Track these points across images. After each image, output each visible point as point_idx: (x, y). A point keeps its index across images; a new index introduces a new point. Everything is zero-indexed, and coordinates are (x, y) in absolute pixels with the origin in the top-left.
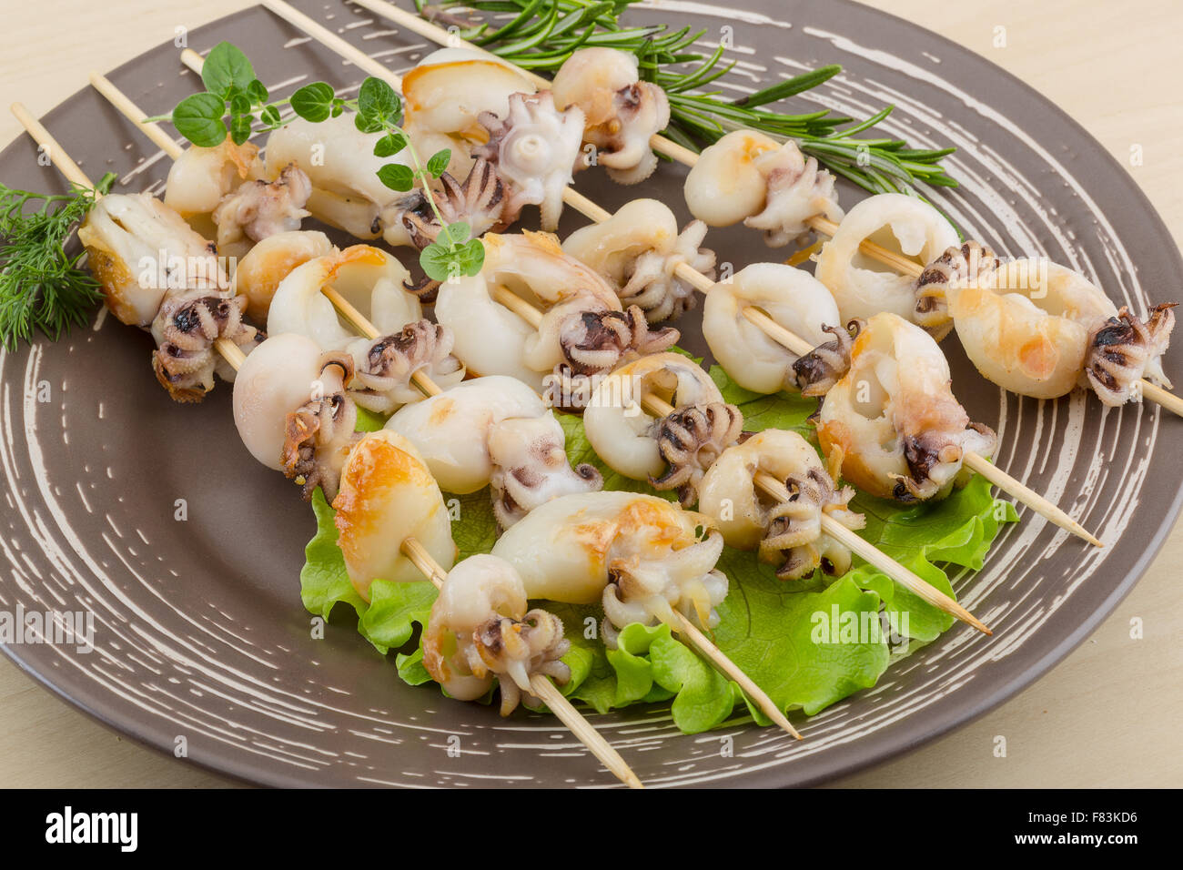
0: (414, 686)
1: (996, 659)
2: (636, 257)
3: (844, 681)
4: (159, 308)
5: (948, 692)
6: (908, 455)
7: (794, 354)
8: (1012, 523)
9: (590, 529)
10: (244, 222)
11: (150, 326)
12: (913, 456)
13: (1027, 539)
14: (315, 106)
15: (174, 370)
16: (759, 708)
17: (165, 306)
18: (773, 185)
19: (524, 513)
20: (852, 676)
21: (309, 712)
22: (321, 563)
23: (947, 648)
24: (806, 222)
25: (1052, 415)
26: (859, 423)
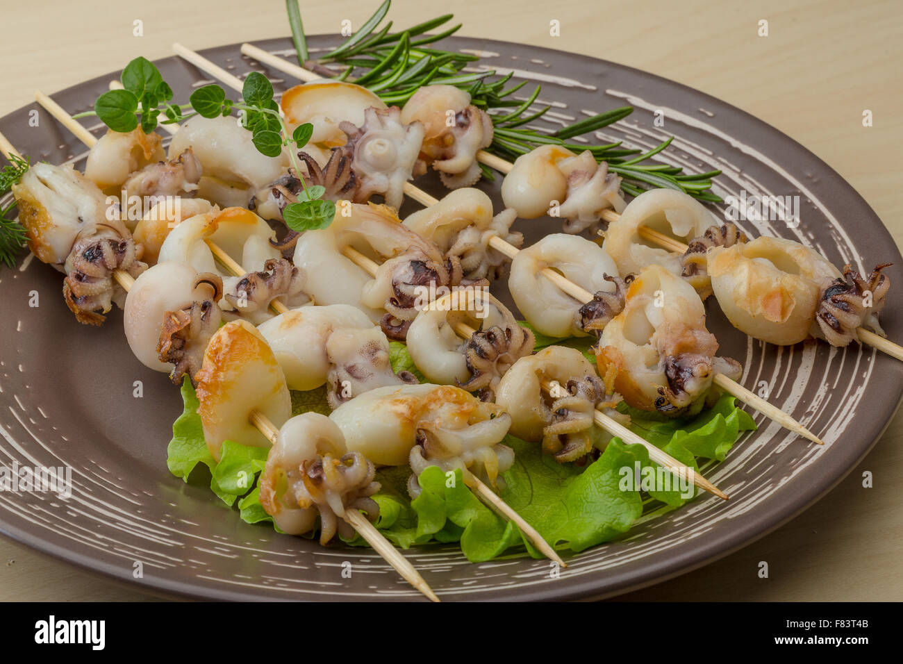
0: (252, 524)
1: (731, 517)
2: (458, 232)
3: (605, 526)
4: (72, 248)
5: (689, 538)
6: (668, 373)
7: (580, 302)
8: (751, 431)
10: (147, 193)
11: (63, 264)
12: (672, 373)
13: (762, 441)
14: (210, 104)
15: (79, 291)
16: (533, 544)
17: (77, 246)
18: (572, 183)
20: (611, 523)
21: (165, 534)
22: (185, 438)
23: (691, 512)
24: (597, 213)
25: (788, 359)
26: (628, 348)
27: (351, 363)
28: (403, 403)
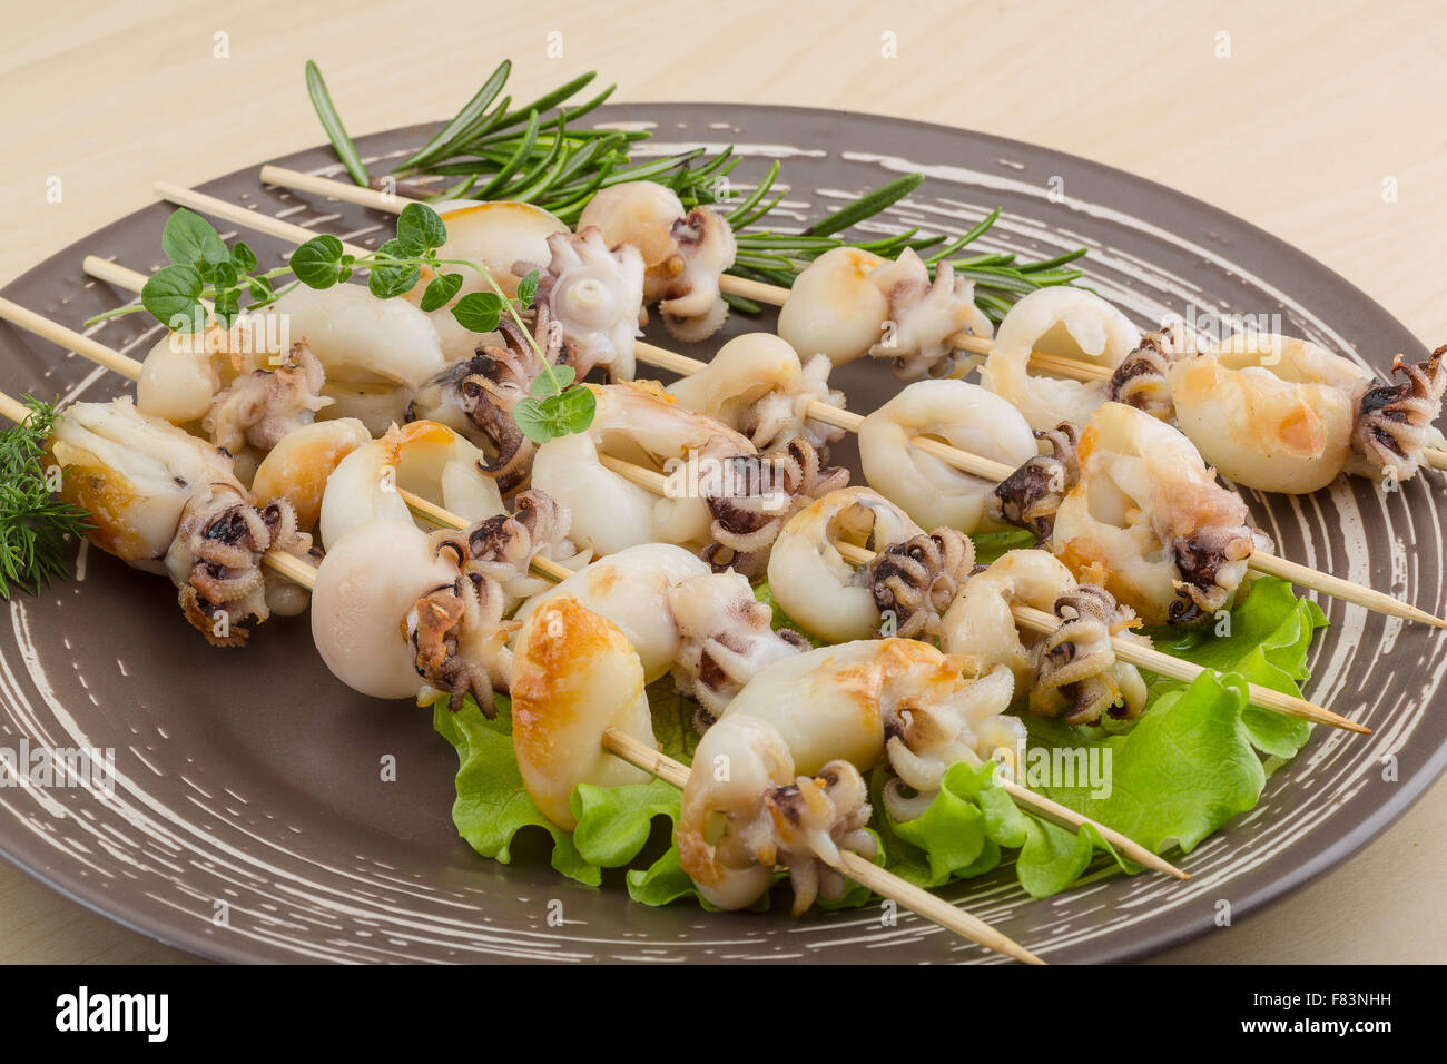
0: (662, 906)
2: (753, 405)
3: (1215, 807)
4: (177, 529)
5: (1344, 801)
6: (1183, 562)
7: (990, 481)
8: (1322, 628)
9: (854, 673)
10: (249, 423)
11: (162, 557)
12: (1189, 562)
13: (1350, 639)
14: (322, 266)
15: (220, 595)
16: (1122, 853)
17: (185, 525)
18: (897, 303)
19: (735, 688)
20: (1223, 800)
21: (555, 946)
22: (478, 795)
23: (1314, 762)
24: (946, 342)
25: (1314, 512)
26: (1109, 535)
27: (719, 631)
28: (854, 676)
